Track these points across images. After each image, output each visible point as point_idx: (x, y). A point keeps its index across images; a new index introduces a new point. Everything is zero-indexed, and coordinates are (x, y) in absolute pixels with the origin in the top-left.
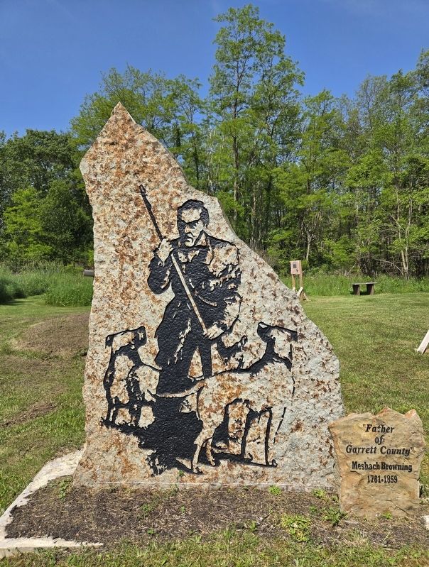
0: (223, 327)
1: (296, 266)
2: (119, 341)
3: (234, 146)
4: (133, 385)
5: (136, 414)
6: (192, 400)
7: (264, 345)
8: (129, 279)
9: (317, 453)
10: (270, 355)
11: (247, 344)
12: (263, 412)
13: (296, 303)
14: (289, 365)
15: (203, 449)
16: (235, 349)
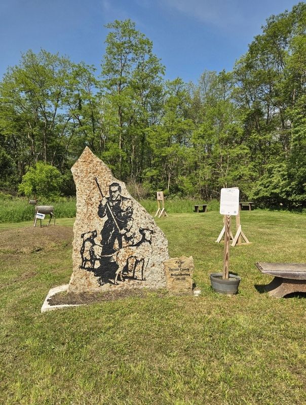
0: (127, 230)
1: (160, 194)
2: (86, 236)
3: (119, 112)
4: (92, 253)
5: (93, 264)
6: (115, 257)
7: (141, 236)
8: (90, 212)
9: (160, 274)
10: (144, 240)
11: (135, 236)
12: (141, 260)
13: (153, 220)
14: (150, 243)
15: (119, 275)
16: (131, 238)
